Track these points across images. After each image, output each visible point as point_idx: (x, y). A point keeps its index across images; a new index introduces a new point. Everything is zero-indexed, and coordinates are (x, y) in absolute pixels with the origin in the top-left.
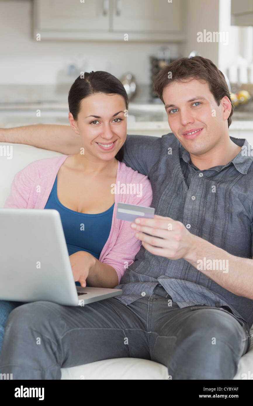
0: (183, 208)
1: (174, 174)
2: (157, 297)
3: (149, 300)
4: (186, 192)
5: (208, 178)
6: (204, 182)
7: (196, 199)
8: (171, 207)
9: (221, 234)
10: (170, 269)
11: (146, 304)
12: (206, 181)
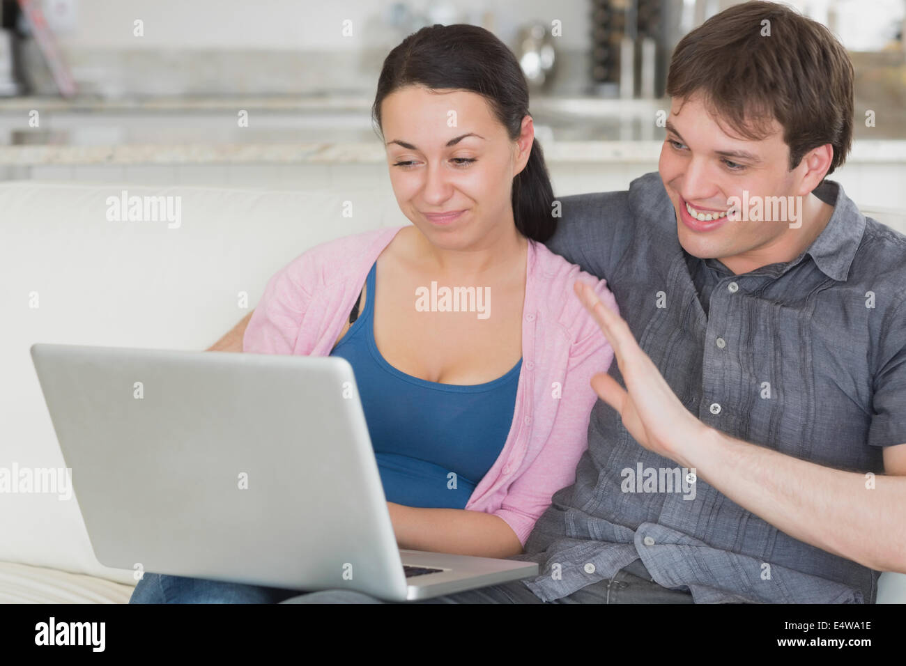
0: (700, 364)
1: (671, 280)
2: (630, 580)
3: (609, 586)
4: (704, 328)
5: (750, 294)
6: (742, 303)
7: (727, 343)
8: (671, 362)
9: (798, 429)
10: (669, 515)
11: (602, 597)
12: (747, 300)
